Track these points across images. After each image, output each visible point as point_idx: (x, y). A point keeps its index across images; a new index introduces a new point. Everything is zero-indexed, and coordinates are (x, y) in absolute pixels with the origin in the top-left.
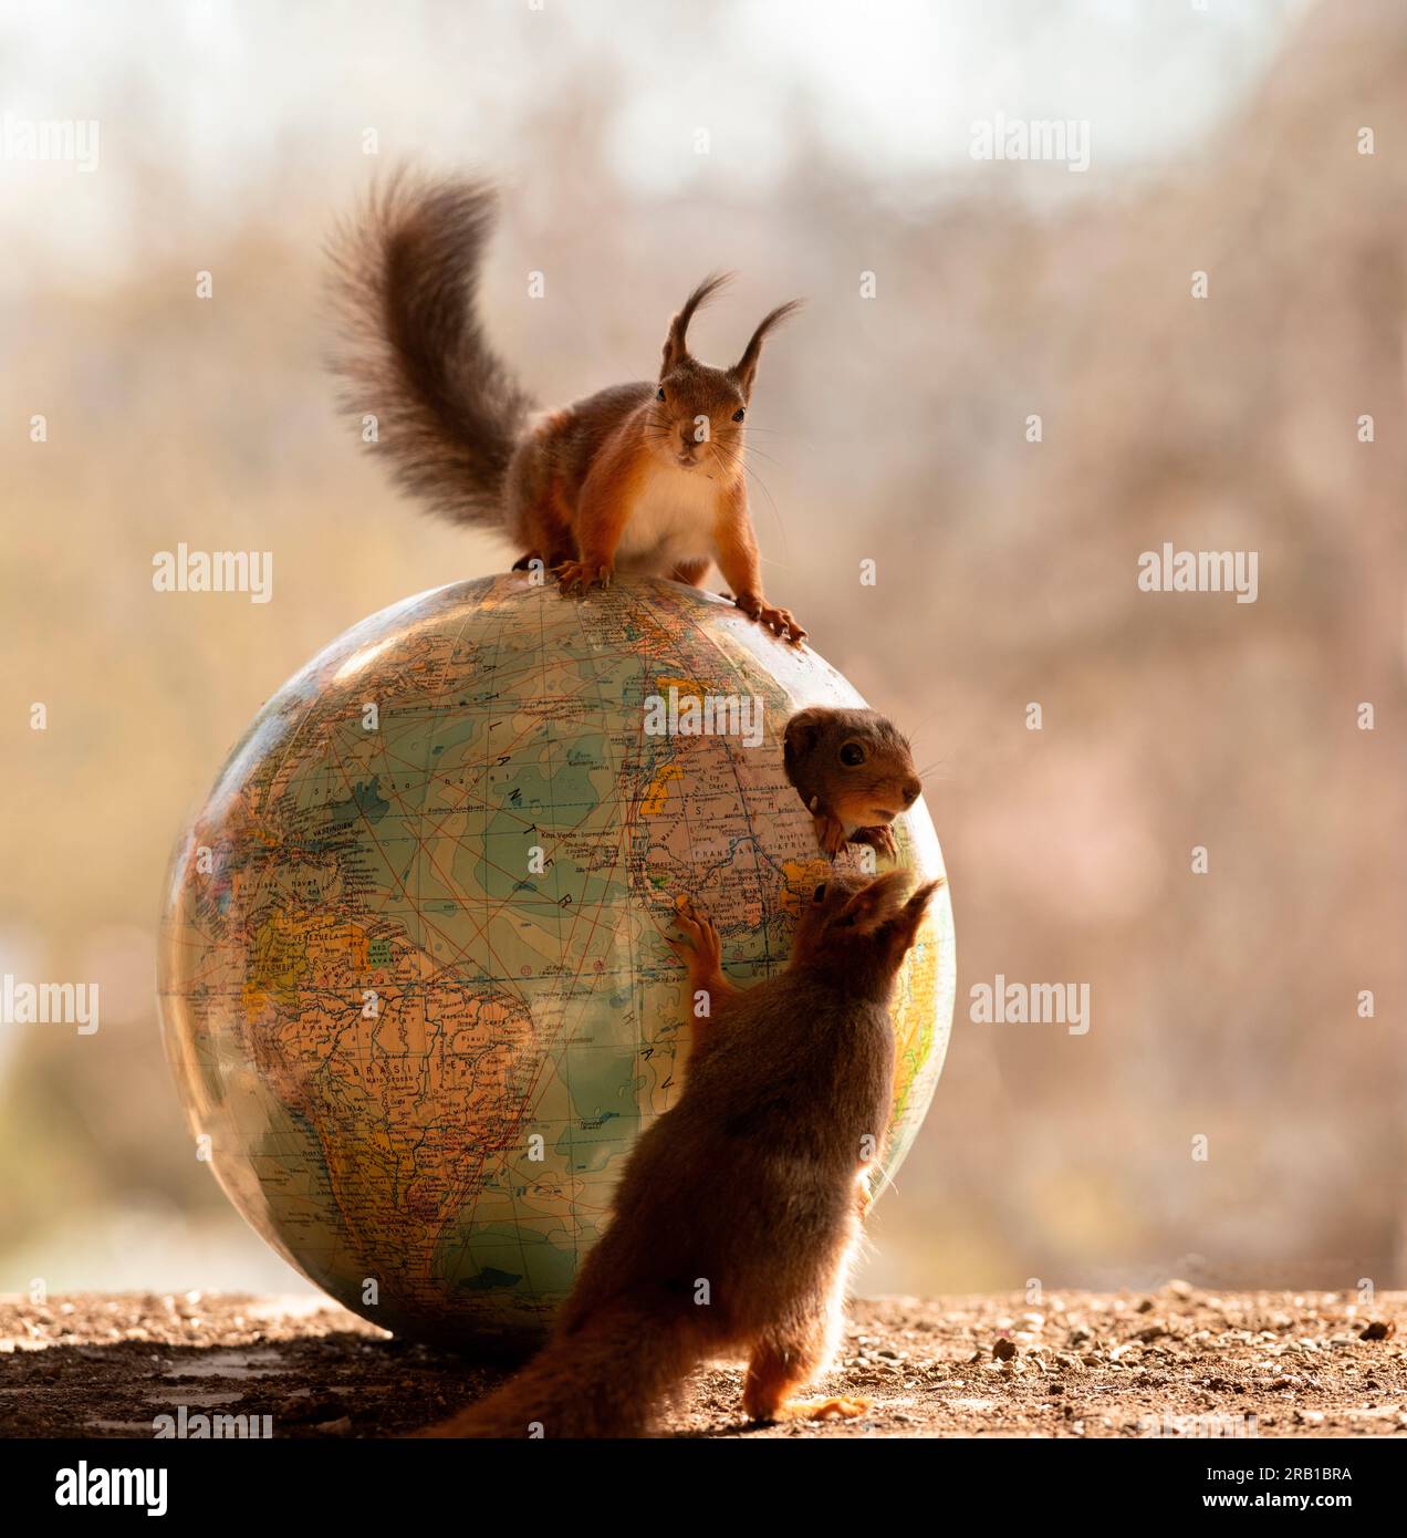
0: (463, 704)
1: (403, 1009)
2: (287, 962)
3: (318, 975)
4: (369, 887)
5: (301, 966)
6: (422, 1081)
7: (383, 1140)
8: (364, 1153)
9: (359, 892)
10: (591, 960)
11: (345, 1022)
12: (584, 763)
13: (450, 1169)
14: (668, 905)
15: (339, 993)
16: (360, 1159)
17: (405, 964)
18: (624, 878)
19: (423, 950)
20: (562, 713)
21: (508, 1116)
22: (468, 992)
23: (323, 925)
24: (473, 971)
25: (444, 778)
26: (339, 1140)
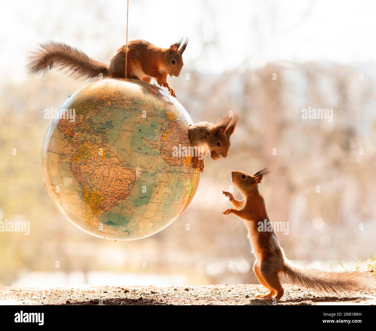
0: (130, 109)
1: (110, 168)
2: (86, 153)
3: (93, 157)
4: (108, 142)
5: (89, 155)
6: (110, 183)
7: (98, 192)
8: (93, 194)
9: (105, 143)
10: (149, 166)
11: (97, 168)
12: (154, 127)
13: (111, 201)
14: (165, 158)
15: (97, 162)
16: (92, 195)
17: (112, 159)
18: (158, 151)
19: (117, 157)
20: (150, 116)
21: (126, 193)
22: (124, 167)
23: (96, 147)
24: (126, 163)
25: (126, 124)
26: (88, 190)
